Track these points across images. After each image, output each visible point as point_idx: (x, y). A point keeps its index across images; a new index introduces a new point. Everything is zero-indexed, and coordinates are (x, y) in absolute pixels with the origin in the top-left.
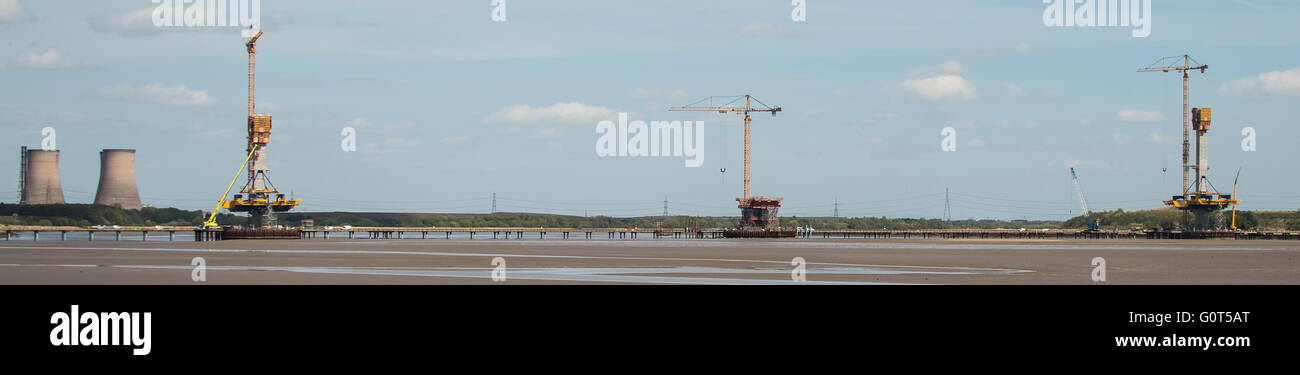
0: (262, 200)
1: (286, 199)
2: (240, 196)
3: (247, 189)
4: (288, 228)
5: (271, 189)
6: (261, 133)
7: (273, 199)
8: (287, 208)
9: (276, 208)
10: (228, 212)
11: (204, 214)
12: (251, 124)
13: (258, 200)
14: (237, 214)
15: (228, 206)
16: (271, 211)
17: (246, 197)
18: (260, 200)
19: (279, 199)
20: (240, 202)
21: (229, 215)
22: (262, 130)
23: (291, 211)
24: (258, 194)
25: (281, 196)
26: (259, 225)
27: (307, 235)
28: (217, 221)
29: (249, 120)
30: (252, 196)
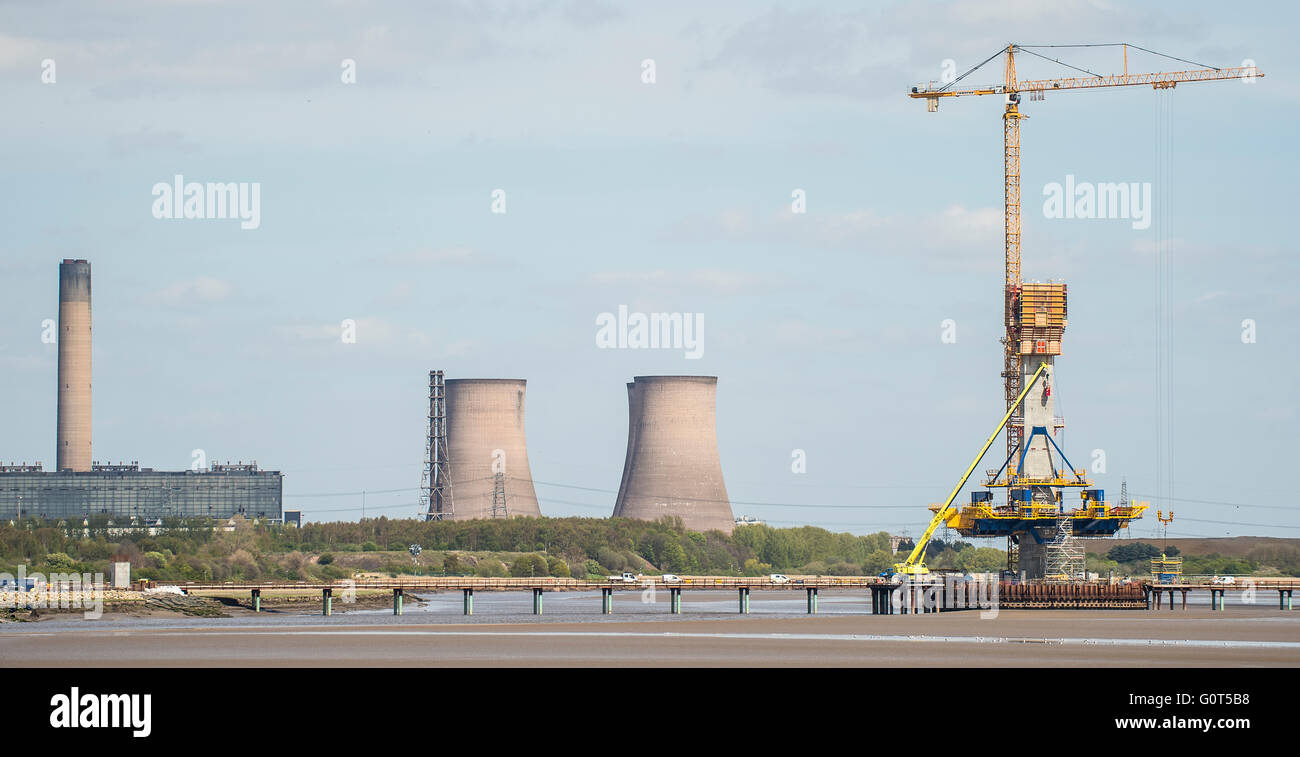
0: (1046, 506)
1: (1110, 503)
2: (988, 496)
3: (1003, 477)
4: (1114, 580)
5: (1068, 477)
6: (1041, 330)
7: (1073, 503)
8: (1111, 526)
9: (1082, 527)
10: (955, 537)
11: (895, 545)
12: (1014, 308)
13: (1034, 505)
14: (979, 543)
15: (955, 522)
16: (1068, 536)
17: (1001, 497)
18: (1039, 506)
19: (1091, 504)
20: (988, 510)
21: (958, 546)
22: (1041, 320)
23: (1122, 535)
24: (1034, 488)
25: (1096, 495)
26: (1037, 572)
27: (1165, 598)
28: (927, 563)
29: (1008, 295)
30: (1018, 495)
